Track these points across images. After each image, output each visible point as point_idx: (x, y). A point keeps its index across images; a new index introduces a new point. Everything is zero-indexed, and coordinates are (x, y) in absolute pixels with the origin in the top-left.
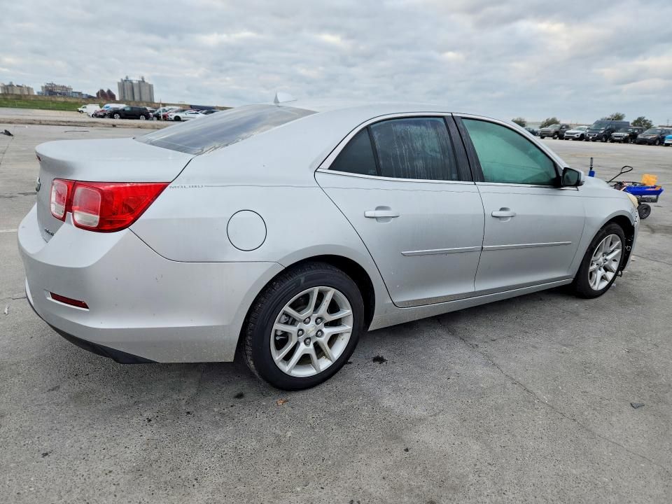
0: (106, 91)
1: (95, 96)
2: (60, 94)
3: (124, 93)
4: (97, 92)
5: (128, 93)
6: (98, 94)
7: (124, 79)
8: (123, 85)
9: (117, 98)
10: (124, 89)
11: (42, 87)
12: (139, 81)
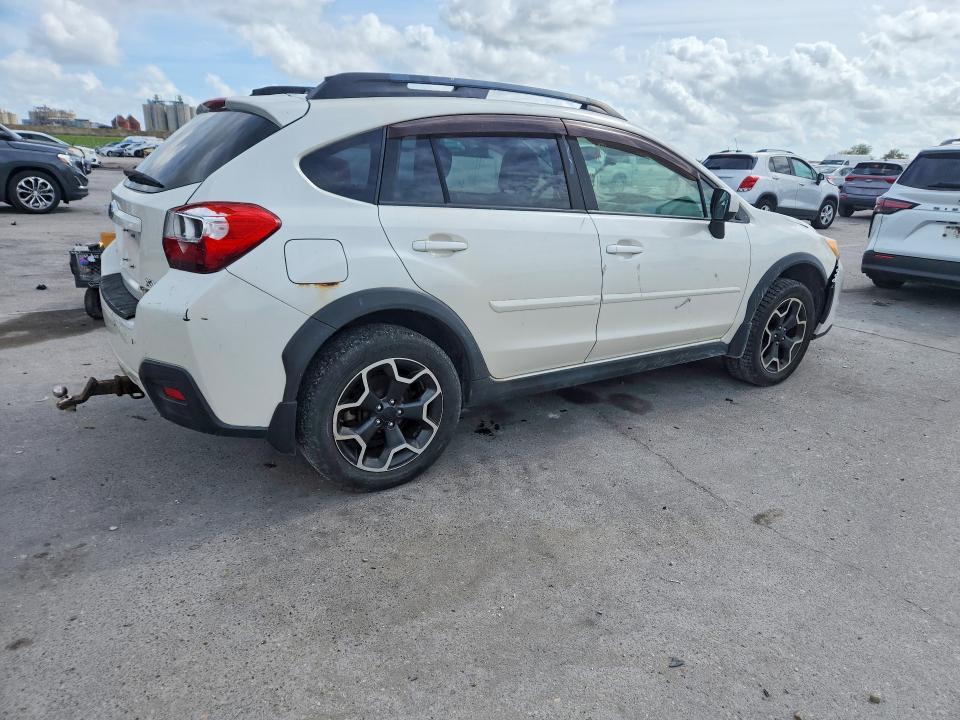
0: (125, 117)
1: (110, 125)
2: (58, 122)
3: (153, 120)
4: (112, 119)
5: (159, 121)
6: (114, 122)
7: (152, 99)
8: (152, 108)
9: (143, 128)
10: (152, 115)
11: (30, 113)
12: (175, 103)
